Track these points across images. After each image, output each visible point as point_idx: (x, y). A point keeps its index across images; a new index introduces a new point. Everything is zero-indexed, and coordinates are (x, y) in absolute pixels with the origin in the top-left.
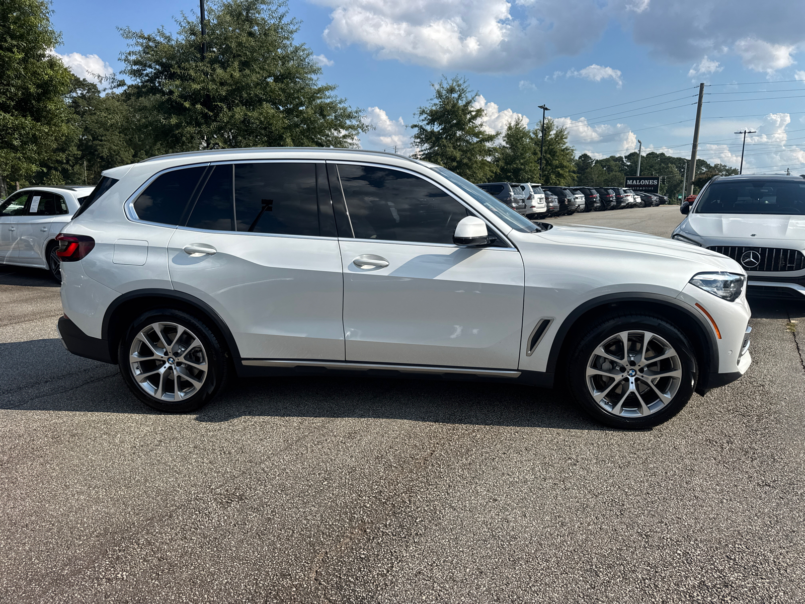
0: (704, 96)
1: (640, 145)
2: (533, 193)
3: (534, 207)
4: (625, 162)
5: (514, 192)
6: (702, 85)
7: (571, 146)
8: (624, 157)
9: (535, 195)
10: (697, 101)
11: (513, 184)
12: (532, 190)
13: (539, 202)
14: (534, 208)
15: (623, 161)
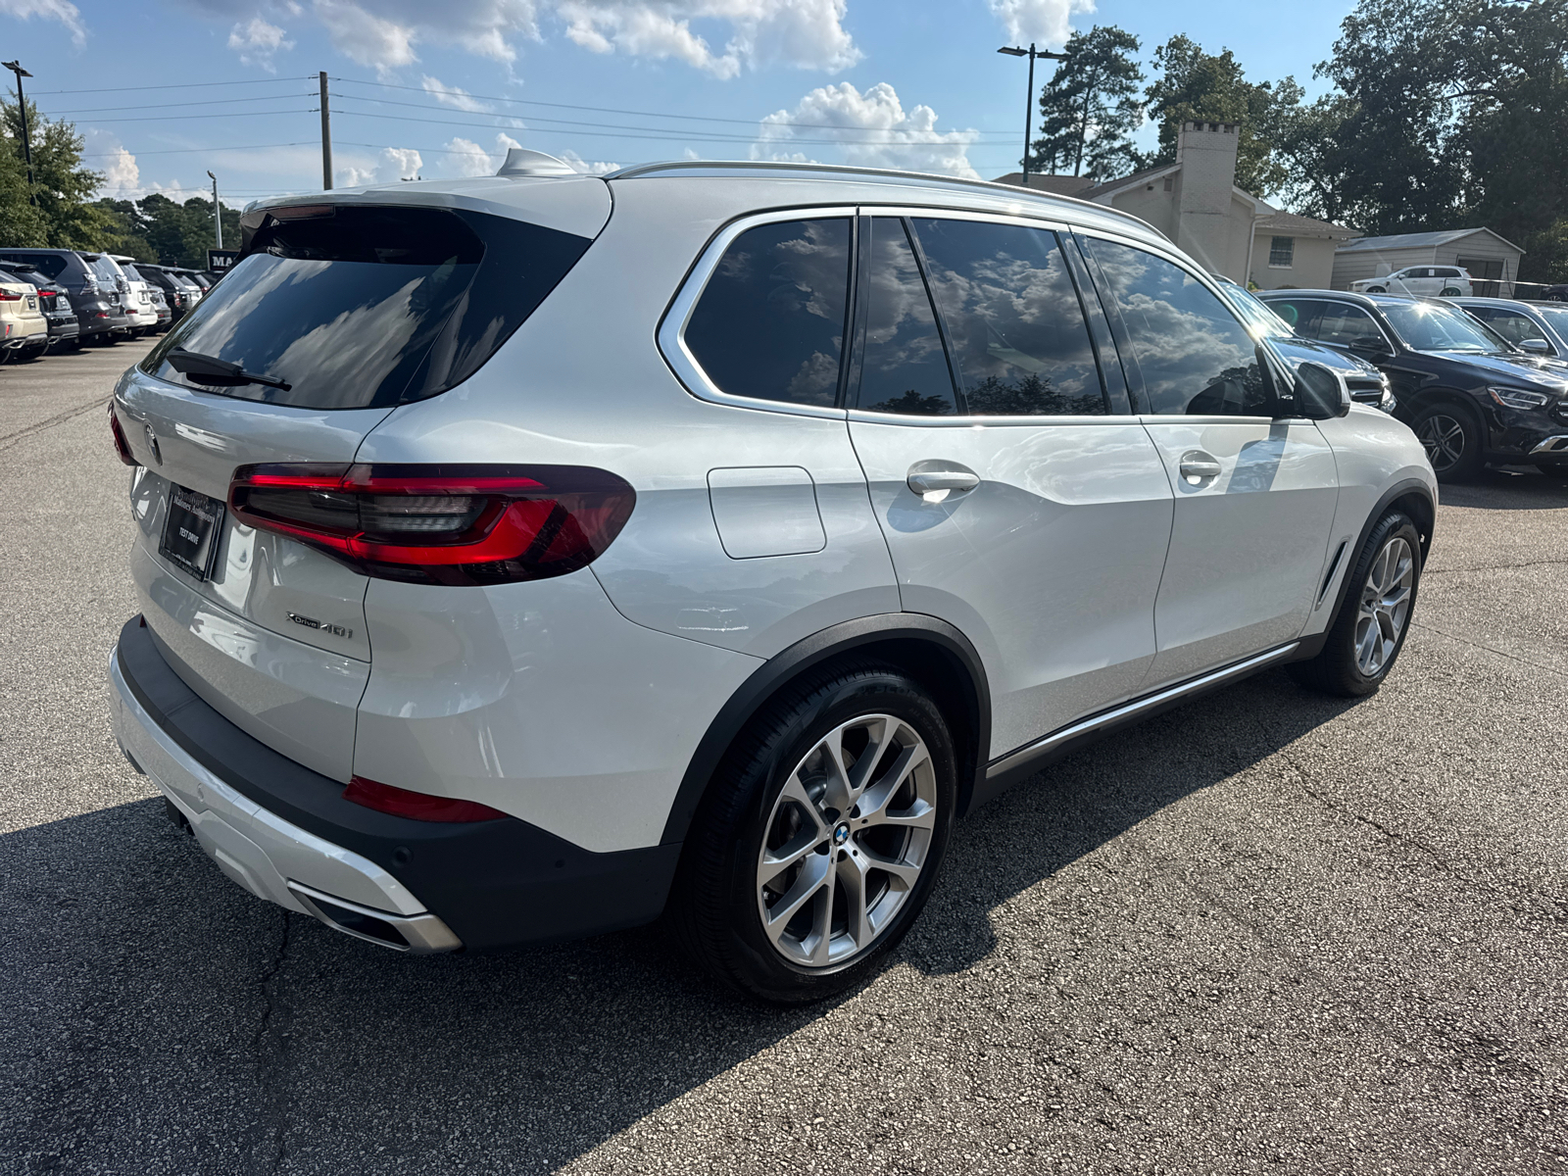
0: (330, 97)
1: (214, 183)
2: (125, 279)
3: (135, 311)
4: (139, 213)
5: (95, 273)
6: (323, 75)
7: (96, 171)
8: (134, 203)
9: (130, 283)
10: (320, 107)
11: (89, 254)
12: (121, 272)
13: (141, 300)
14: (134, 315)
15: (133, 212)
